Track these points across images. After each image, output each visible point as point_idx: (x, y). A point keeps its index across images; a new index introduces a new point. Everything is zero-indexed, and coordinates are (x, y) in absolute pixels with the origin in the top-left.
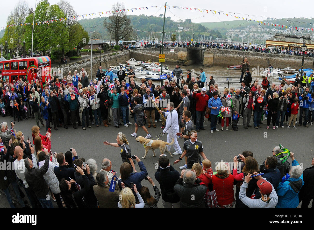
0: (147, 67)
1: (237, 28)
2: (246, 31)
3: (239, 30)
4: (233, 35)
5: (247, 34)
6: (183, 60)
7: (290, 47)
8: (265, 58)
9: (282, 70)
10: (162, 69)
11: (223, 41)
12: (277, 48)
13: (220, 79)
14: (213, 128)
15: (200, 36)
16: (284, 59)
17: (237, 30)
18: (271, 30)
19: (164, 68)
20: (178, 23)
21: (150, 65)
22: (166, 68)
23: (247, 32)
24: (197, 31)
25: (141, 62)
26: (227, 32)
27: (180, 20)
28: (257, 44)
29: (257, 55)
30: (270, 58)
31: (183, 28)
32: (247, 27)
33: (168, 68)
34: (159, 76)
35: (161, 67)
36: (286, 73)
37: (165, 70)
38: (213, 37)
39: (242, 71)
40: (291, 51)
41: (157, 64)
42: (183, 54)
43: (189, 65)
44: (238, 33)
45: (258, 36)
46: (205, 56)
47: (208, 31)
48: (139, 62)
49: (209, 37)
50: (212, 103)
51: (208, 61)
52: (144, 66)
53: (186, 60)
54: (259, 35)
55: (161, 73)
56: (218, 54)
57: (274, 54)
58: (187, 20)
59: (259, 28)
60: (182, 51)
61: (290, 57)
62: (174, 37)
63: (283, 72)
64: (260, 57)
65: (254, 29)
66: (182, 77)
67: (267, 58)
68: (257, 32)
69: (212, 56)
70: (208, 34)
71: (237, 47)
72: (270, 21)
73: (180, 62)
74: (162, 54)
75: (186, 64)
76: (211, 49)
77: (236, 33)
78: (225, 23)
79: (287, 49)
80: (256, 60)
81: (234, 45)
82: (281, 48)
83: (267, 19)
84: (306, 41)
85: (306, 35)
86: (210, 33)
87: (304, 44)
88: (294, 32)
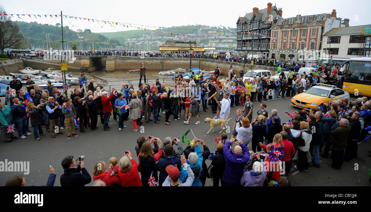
0: (48, 76)
1: (134, 37)
2: (141, 39)
3: (135, 39)
4: (131, 44)
5: (142, 42)
6: (86, 67)
7: (179, 51)
8: (159, 61)
9: (174, 70)
10: (65, 77)
11: (123, 49)
12: (169, 52)
13: (122, 82)
14: (120, 126)
15: (101, 45)
16: (175, 62)
17: (134, 39)
18: (163, 37)
19: (67, 76)
20: (78, 33)
21: (51, 73)
22: (69, 76)
23: (142, 40)
24: (97, 41)
25: (40, 71)
26: (125, 41)
27: (79, 30)
28: (151, 50)
29: (153, 60)
30: (163, 61)
31: (83, 37)
32: (142, 36)
33: (71, 75)
34: (62, 83)
35: (64, 75)
36: (178, 73)
37: (69, 77)
38: (113, 46)
39: (141, 74)
40: (180, 54)
41: (59, 72)
42: (86, 62)
43: (92, 72)
44: (135, 42)
45: (152, 43)
46: (107, 63)
48: (37, 71)
49: (109, 46)
50: (118, 103)
51: (110, 67)
52: (44, 75)
53: (89, 67)
54: (153, 42)
55: (64, 80)
56: (118, 61)
57: (167, 58)
58: (86, 30)
59: (153, 36)
60: (85, 59)
61: (181, 60)
62: (75, 46)
63: (175, 72)
64: (155, 61)
65: (149, 37)
66: (87, 83)
67: (161, 62)
68: (151, 40)
69: (113, 62)
70: (108, 43)
71: (135, 53)
72: (162, 30)
73: (84, 69)
74: (64, 62)
75: (89, 71)
76: (112, 56)
77: (134, 41)
78: (123, 33)
79: (177, 53)
80: (152, 64)
81: (132, 52)
82: (172, 53)
83: (159, 28)
84: (193, 45)
85: (192, 40)
86: (110, 42)
87: (191, 48)
88: (183, 38)
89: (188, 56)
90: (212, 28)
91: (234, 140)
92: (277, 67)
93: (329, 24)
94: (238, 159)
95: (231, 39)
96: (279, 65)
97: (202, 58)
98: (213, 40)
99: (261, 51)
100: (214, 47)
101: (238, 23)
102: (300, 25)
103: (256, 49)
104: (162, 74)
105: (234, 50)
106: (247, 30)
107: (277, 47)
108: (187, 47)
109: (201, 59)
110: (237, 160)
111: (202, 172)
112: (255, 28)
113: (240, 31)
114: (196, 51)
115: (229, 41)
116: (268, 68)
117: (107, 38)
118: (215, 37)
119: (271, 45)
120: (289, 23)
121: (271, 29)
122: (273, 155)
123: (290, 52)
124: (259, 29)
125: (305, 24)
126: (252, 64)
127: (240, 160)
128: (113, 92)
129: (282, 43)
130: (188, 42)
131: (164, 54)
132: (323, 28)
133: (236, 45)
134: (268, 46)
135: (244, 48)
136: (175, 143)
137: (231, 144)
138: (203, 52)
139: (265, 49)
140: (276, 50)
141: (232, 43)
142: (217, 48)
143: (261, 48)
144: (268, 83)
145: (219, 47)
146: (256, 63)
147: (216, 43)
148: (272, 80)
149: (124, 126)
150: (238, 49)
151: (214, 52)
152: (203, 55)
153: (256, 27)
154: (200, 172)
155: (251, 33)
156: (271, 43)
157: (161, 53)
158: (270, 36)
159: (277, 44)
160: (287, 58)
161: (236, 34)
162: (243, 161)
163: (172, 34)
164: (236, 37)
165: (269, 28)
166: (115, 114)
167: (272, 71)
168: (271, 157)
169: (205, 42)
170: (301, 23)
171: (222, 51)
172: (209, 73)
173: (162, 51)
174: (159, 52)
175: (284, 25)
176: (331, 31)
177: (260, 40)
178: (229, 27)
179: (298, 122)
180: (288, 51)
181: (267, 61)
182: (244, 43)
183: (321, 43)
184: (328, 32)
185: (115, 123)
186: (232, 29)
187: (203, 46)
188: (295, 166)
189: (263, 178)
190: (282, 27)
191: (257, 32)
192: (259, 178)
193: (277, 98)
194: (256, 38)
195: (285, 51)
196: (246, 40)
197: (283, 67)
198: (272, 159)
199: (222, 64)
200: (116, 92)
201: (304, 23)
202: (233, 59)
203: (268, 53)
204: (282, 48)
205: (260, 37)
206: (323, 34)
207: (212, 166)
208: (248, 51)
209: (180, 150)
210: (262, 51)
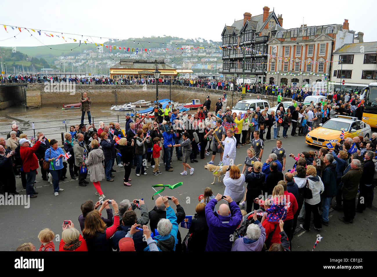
1: (70, 55)
2: (82, 57)
3: (72, 57)
4: (65, 65)
5: (84, 61)
7: (140, 75)
8: (110, 91)
9: (133, 103)
11: (53, 73)
12: (125, 77)
14: (57, 190)
15: (16, 66)
16: (135, 91)
17: (70, 57)
18: (115, 55)
23: (83, 59)
24: (9, 60)
26: (57, 60)
28: (98, 74)
29: (100, 89)
30: (117, 90)
32: (83, 53)
36: (139, 107)
38: (36, 68)
39: (82, 110)
40: (142, 79)
43: (4, 109)
45: (99, 64)
46: (28, 94)
47: (27, 59)
49: (30, 68)
50: (50, 155)
51: (34, 101)
54: (100, 62)
57: (122, 86)
59: (99, 53)
61: (142, 87)
63: (135, 106)
64: (104, 90)
65: (93, 55)
67: (113, 91)
68: (97, 59)
69: (38, 93)
70: (28, 64)
71: (73, 79)
72: (113, 44)
76: (35, 84)
77: (69, 61)
78: (51, 48)
79: (137, 77)
80: (100, 95)
81: (68, 77)
82: (130, 77)
83: (109, 41)
84: (160, 66)
85: (159, 58)
86: (31, 61)
87: (157, 70)
88: (144, 56)
89: (154, 82)
90: (188, 41)
91: (221, 197)
92: (277, 95)
93: (340, 38)
94: (223, 222)
95: (215, 57)
96: (279, 93)
97: (173, 84)
98: (189, 58)
99: (255, 74)
100: (191, 69)
101: (223, 35)
102: (305, 38)
103: (248, 71)
104: (116, 110)
105: (219, 73)
106: (236, 44)
107: (276, 68)
108: (152, 68)
109: (172, 86)
110: (223, 224)
111: (177, 245)
112: (246, 42)
113: (226, 45)
114: (165, 75)
115: (212, 60)
116: (265, 97)
117: (26, 55)
118: (192, 55)
119: (268, 66)
120: (292, 36)
121: (268, 43)
122: (272, 213)
123: (293, 75)
124: (253, 44)
125: (312, 37)
126: (244, 92)
127: (226, 224)
128: (38, 139)
129: (283, 63)
130: (152, 62)
131: (117, 79)
132: (333, 44)
133: (221, 66)
134: (265, 66)
135: (232, 70)
136: (137, 206)
137: (215, 202)
138: (175, 76)
139: (261, 71)
140: (276, 73)
141: (216, 62)
142: (195, 71)
143: (255, 70)
144: (265, 118)
145: (197, 69)
146: (248, 90)
147: (194, 63)
148: (270, 114)
149: (60, 189)
150: (224, 71)
151: (190, 76)
152: (175, 80)
153: (249, 41)
154: (175, 245)
155: (241, 49)
156: (268, 63)
157: (112, 78)
158: (267, 53)
159: (276, 65)
160: (290, 84)
161: (221, 50)
162: (231, 225)
163: (128, 49)
164: (221, 55)
165: (265, 42)
166: (44, 172)
167: (270, 101)
168: (269, 215)
169: (178, 61)
170: (306, 36)
171: (201, 74)
172: (185, 106)
173: (115, 76)
174: (110, 76)
175: (286, 38)
176: (343, 48)
177: (253, 58)
178: (211, 41)
179: (303, 168)
180: (291, 74)
181: (264, 88)
182: (233, 63)
183: (331, 63)
184: (339, 49)
185: (45, 186)
186: (215, 43)
187: (174, 67)
188: (301, 226)
189: (260, 245)
190: (282, 41)
191: (249, 48)
192: (255, 245)
193: (276, 138)
194: (248, 56)
195: (287, 74)
196: (234, 58)
197: (284, 95)
198: (272, 218)
199: (203, 93)
200: (44, 138)
201: (310, 36)
202: (217, 85)
203: (264, 76)
204: (284, 69)
205: (254, 54)
206: (334, 51)
207: (190, 235)
208: (238, 74)
209: (144, 217)
210: (257, 74)
